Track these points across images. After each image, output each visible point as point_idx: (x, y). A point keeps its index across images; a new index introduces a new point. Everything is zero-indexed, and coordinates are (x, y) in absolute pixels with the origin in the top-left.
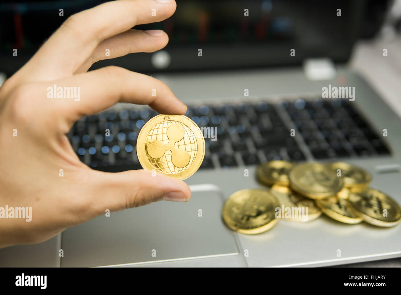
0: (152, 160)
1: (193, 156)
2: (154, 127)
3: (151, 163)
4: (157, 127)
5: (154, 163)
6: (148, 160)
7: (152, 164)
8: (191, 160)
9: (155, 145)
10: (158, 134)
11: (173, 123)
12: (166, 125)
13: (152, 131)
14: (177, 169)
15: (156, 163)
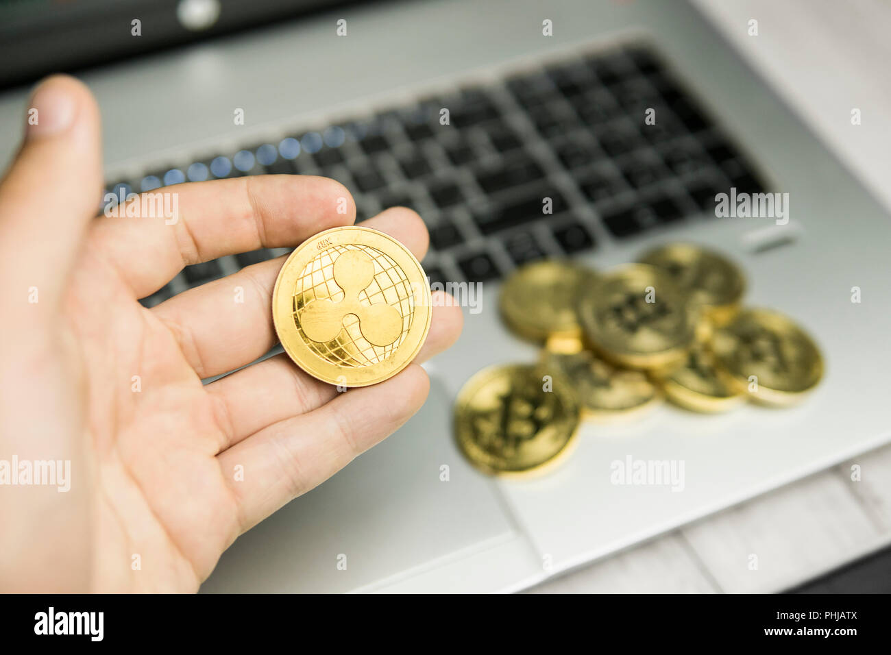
0: (319, 348)
1: (406, 312)
2: (303, 273)
3: (319, 354)
4: (309, 270)
5: (325, 352)
6: (310, 350)
7: (324, 358)
8: (406, 320)
9: (315, 313)
10: (315, 285)
11: (342, 250)
12: (326, 260)
13: (300, 282)
14: (380, 350)
15: (331, 352)
